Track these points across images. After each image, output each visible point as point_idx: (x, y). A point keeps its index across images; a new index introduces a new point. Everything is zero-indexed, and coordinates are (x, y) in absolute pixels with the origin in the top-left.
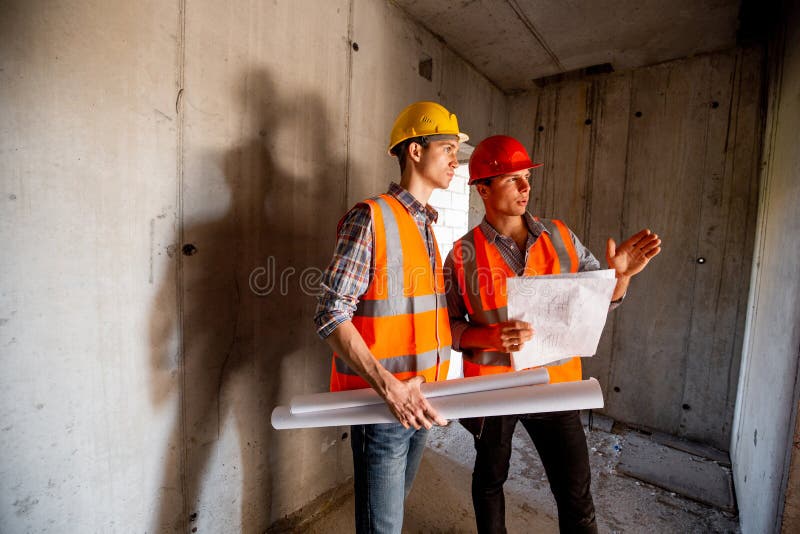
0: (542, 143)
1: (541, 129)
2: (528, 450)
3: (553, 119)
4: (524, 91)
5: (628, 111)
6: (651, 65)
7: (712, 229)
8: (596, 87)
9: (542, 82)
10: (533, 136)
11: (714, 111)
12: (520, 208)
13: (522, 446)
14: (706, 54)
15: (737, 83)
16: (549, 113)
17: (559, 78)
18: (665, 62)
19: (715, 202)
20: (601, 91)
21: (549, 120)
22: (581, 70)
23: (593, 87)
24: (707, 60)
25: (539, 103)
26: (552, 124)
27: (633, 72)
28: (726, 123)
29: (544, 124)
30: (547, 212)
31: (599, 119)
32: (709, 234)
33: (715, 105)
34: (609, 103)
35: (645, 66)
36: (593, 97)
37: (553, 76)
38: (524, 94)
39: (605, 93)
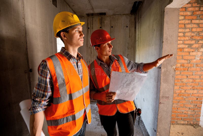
0: (89, 32)
1: (89, 28)
2: (97, 117)
3: (92, 25)
4: (83, 17)
5: (110, 26)
6: (114, 15)
7: (128, 55)
8: (102, 19)
9: (88, 15)
10: (87, 30)
11: (127, 28)
12: (110, 53)
13: (95, 116)
14: (125, 14)
15: (131, 22)
16: (90, 24)
17: (92, 15)
18: (117, 15)
19: (128, 49)
20: (103, 20)
21: (91, 26)
22: (98, 13)
23: (101, 18)
24: (125, 16)
25: (88, 21)
26: (92, 27)
27: (110, 16)
28: (129, 31)
29: (89, 27)
30: (92, 51)
31: (103, 27)
32: (128, 56)
33: (127, 27)
34: (105, 23)
35: (113, 15)
36: (101, 21)
37: (91, 14)
38: (83, 18)
39: (104, 21)
